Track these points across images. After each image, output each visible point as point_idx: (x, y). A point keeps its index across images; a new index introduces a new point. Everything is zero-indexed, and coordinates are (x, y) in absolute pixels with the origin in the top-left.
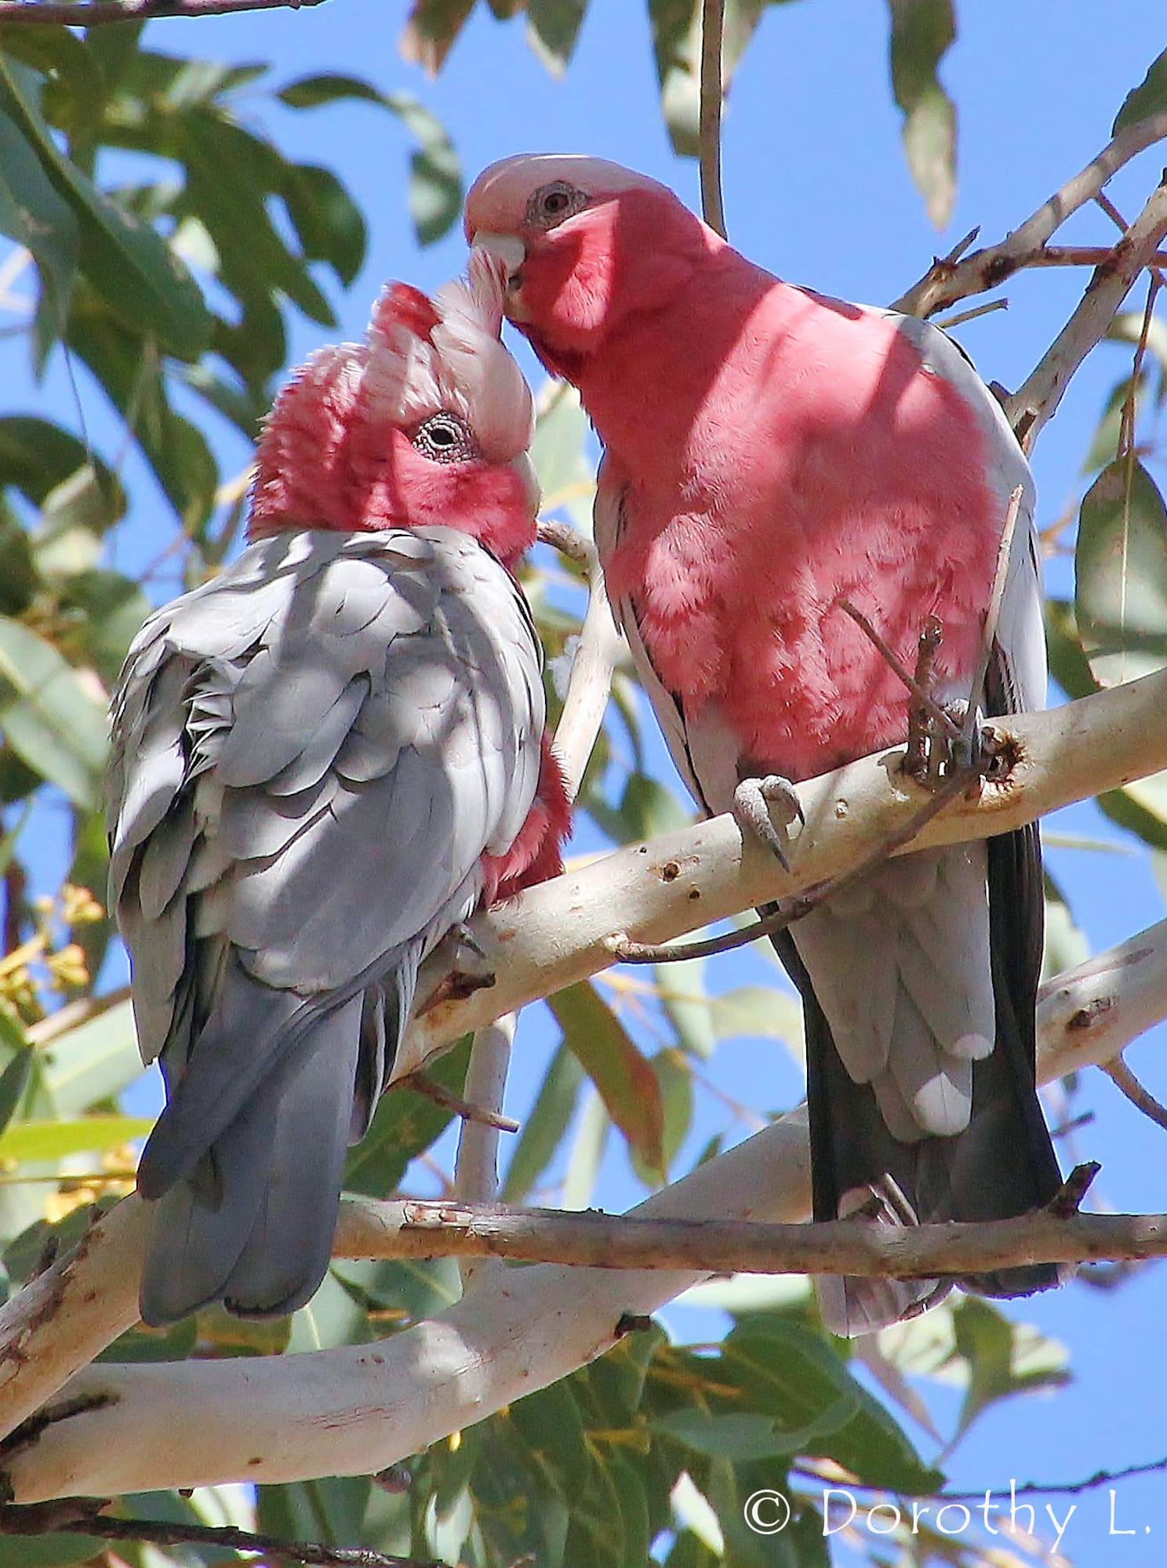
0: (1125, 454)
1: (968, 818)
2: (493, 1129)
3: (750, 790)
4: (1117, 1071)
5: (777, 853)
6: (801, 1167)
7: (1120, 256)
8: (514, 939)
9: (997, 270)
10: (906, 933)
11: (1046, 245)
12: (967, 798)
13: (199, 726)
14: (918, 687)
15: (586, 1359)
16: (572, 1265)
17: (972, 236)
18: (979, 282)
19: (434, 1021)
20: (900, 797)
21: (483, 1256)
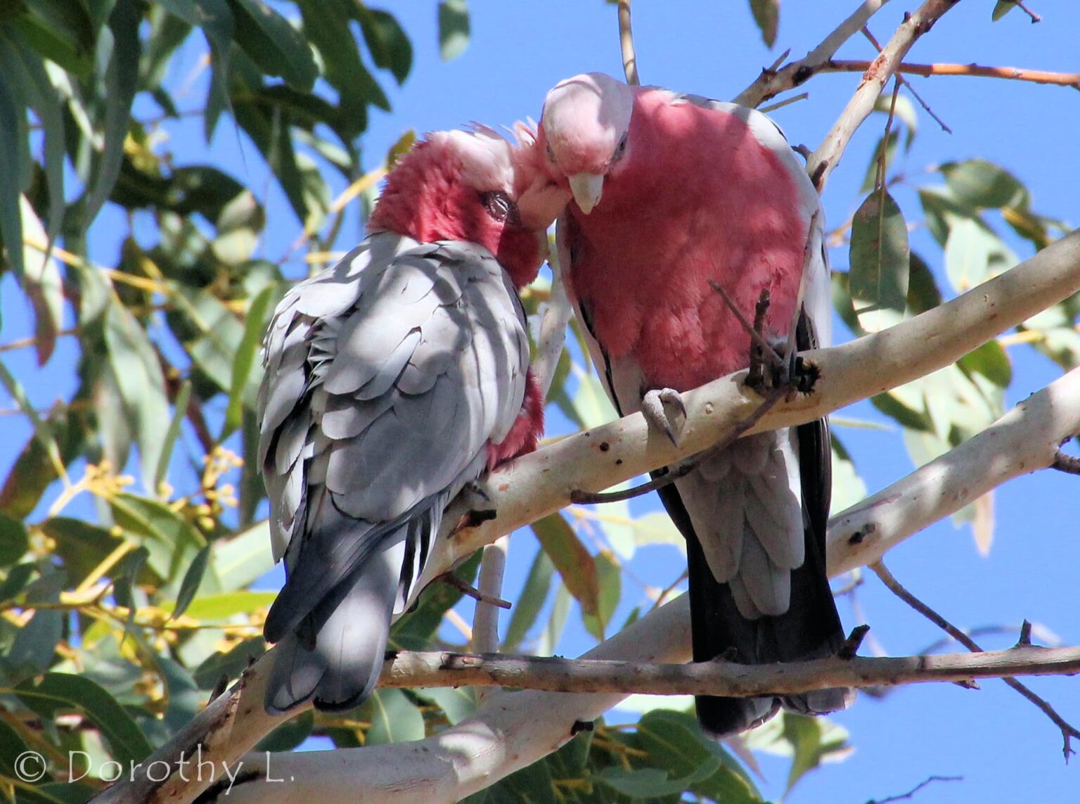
0: (879, 188)
1: (787, 414)
2: (495, 607)
3: (653, 397)
4: (878, 568)
5: (670, 435)
6: (685, 630)
7: (878, 66)
8: (508, 490)
9: (801, 75)
10: (750, 490)
11: (832, 59)
12: (787, 401)
13: (316, 358)
14: (756, 333)
15: (553, 748)
16: (544, 690)
17: (786, 54)
18: (790, 82)
19: (459, 541)
20: (745, 400)
21: (490, 685)
